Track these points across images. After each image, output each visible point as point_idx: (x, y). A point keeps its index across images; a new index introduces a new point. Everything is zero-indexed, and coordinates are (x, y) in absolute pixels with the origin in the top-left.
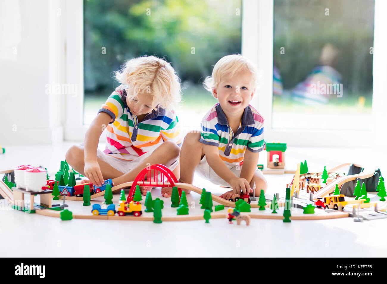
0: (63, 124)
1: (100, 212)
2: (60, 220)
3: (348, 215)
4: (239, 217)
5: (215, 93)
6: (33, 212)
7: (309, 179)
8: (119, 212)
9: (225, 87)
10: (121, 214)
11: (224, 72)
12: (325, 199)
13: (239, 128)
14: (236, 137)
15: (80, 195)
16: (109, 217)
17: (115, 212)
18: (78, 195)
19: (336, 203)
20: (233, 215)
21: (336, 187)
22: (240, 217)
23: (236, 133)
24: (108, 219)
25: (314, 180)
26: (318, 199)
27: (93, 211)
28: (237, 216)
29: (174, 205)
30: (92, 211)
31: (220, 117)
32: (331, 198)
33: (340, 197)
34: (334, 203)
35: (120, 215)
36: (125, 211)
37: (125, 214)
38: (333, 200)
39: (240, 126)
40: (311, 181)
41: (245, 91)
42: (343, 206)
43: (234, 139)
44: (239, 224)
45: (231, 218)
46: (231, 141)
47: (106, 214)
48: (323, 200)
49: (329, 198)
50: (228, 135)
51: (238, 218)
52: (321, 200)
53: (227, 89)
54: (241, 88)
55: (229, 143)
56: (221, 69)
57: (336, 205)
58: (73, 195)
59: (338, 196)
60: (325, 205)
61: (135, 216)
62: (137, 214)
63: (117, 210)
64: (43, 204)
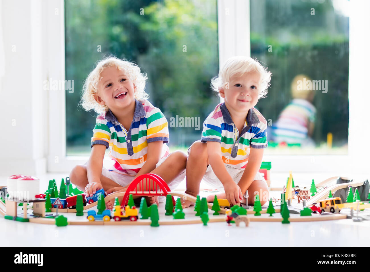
0: (46, 156)
1: (96, 218)
2: (55, 226)
3: (346, 217)
4: (237, 218)
5: (221, 93)
6: (27, 220)
7: (298, 192)
8: (114, 218)
9: (235, 85)
10: (117, 219)
11: (233, 72)
12: (321, 203)
13: (244, 127)
14: (242, 137)
15: (72, 206)
16: (105, 222)
17: (111, 218)
18: (71, 207)
19: (333, 206)
20: (231, 217)
21: (329, 193)
22: (239, 219)
23: (242, 132)
24: (103, 224)
25: (303, 193)
26: (312, 204)
27: (89, 217)
28: (235, 217)
29: (168, 214)
30: (87, 217)
31: (225, 116)
32: (327, 202)
33: (336, 200)
34: (330, 206)
35: (116, 221)
36: (121, 216)
37: (121, 219)
38: (329, 203)
39: (246, 125)
40: (300, 193)
41: (254, 90)
42: (340, 209)
43: (240, 139)
44: (238, 225)
45: (229, 221)
46: (237, 141)
47: (101, 219)
48: (318, 205)
49: (325, 202)
50: (233, 135)
51: (237, 220)
52: (316, 205)
53: (238, 88)
54: (250, 87)
55: (235, 142)
56: (231, 69)
57: (332, 208)
58: (66, 208)
59: (335, 199)
60: (321, 209)
61: (131, 221)
62: (133, 219)
63: (113, 215)
64: (36, 214)
